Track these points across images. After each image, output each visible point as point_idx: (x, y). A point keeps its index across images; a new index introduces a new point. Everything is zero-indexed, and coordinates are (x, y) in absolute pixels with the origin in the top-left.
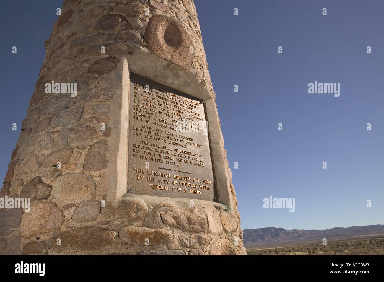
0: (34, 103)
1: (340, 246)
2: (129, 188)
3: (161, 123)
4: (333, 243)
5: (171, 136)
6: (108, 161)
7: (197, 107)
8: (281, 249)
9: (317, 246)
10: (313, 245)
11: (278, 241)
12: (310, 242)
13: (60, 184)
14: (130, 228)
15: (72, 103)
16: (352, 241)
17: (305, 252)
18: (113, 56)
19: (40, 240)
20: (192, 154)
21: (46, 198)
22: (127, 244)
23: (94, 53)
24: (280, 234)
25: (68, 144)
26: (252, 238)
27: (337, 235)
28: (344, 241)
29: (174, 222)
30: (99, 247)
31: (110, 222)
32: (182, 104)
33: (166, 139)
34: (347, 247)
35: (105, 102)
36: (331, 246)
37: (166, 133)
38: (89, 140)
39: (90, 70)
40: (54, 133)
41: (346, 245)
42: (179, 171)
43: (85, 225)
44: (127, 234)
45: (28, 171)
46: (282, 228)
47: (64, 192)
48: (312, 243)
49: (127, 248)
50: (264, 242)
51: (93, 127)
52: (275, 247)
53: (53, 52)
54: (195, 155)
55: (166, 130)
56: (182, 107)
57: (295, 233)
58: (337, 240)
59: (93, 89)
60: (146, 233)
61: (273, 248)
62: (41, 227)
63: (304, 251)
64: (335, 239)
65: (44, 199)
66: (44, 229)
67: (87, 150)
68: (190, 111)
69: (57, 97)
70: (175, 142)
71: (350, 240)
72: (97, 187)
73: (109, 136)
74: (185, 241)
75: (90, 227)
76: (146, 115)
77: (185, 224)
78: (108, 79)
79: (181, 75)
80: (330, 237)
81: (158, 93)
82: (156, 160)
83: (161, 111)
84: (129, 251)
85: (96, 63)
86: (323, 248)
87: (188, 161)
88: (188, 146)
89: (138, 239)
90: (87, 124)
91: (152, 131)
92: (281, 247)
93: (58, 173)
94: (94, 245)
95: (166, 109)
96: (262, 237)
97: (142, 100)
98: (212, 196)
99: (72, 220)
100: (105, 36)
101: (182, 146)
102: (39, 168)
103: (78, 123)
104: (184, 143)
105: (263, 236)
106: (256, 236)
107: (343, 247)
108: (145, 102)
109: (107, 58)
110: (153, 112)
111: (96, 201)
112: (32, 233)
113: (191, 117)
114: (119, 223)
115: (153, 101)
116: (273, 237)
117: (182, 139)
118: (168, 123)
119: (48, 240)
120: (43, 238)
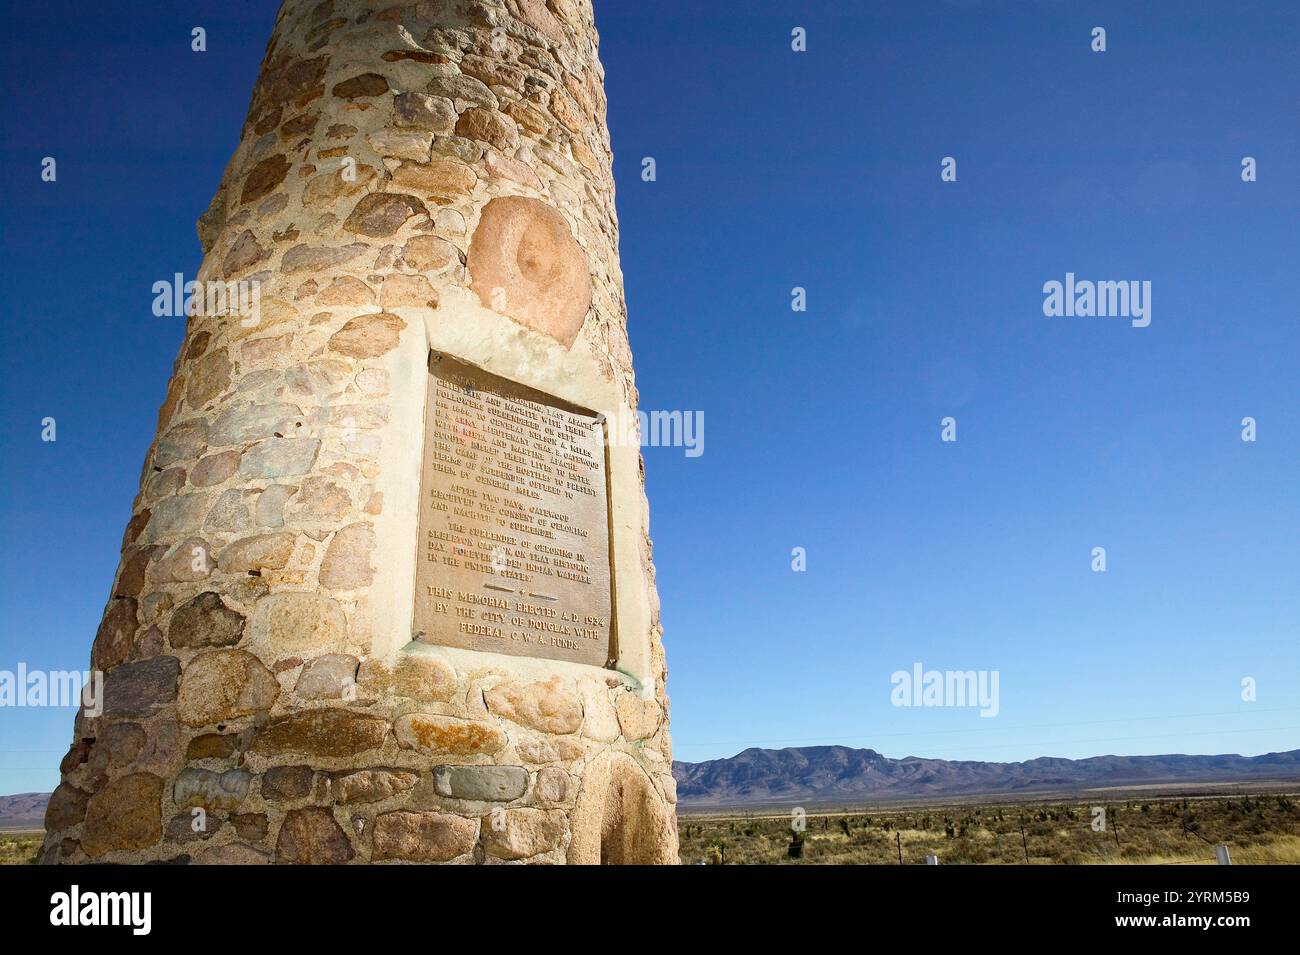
0: (185, 404)
1: (1049, 816)
2: (418, 630)
3: (496, 479)
4: (1030, 805)
5: (517, 511)
6: (374, 571)
7: (587, 432)
8: (862, 817)
9: (978, 813)
10: (965, 808)
11: (855, 791)
12: (957, 801)
13: (266, 614)
14: (419, 717)
15: (291, 426)
16: (1093, 802)
17: (937, 830)
18: (391, 311)
19: (225, 732)
20: (563, 554)
21: (234, 643)
22: (410, 747)
23: (345, 298)
24: (862, 770)
25: (283, 524)
26: (771, 778)
27: (1046, 781)
28: (1066, 803)
29: (510, 709)
30: (353, 752)
31: (375, 702)
32: (549, 427)
33: (504, 518)
34: (1070, 821)
35: (371, 429)
36: (1022, 815)
37: (506, 502)
38: (333, 518)
39: (334, 346)
40: (248, 493)
41: (1068, 813)
42: (530, 595)
43: (324, 706)
44: (412, 729)
45: (183, 577)
46: (871, 750)
47: (278, 632)
48: (963, 803)
49: (410, 758)
50: (810, 792)
51: (342, 489)
52: (845, 811)
53: (234, 271)
54: (569, 556)
55: (508, 495)
56: (549, 436)
57: (914, 769)
58: (1044, 797)
59: (342, 396)
60: (451, 728)
61: (835, 815)
62: (227, 703)
63: (932, 828)
64: (1041, 795)
65: (229, 645)
66: (234, 710)
67: (327, 541)
68: (567, 444)
69: (252, 402)
70: (524, 523)
71: (1084, 799)
72: (349, 626)
73: (379, 512)
74: (532, 750)
75: (335, 710)
76: (461, 458)
77: (534, 715)
78: (379, 373)
79: (550, 357)
80: (1023, 786)
81: (493, 403)
82: (480, 568)
83: (498, 448)
84: (415, 762)
85: (348, 326)
86: (995, 820)
87: (554, 569)
88: (555, 533)
89: (434, 739)
90: (330, 479)
91: (472, 499)
92: (863, 811)
93: (261, 590)
94: (342, 748)
95: (509, 443)
96: (803, 778)
97: (453, 422)
98: (604, 656)
99: (295, 694)
100: (373, 253)
101: (541, 533)
102: (210, 572)
103: (306, 476)
104: (547, 528)
105: (808, 771)
106: (783, 772)
107: (1057, 819)
108: (461, 427)
109: (377, 317)
110: (478, 452)
111: (347, 655)
112: (207, 717)
113: (568, 461)
114: (395, 705)
115: (479, 424)
116: (841, 777)
117: (542, 518)
118: (512, 478)
119: (244, 731)
120: (231, 727)
